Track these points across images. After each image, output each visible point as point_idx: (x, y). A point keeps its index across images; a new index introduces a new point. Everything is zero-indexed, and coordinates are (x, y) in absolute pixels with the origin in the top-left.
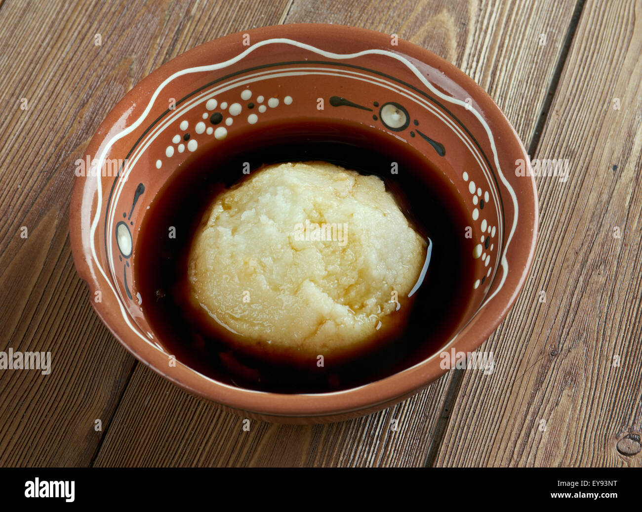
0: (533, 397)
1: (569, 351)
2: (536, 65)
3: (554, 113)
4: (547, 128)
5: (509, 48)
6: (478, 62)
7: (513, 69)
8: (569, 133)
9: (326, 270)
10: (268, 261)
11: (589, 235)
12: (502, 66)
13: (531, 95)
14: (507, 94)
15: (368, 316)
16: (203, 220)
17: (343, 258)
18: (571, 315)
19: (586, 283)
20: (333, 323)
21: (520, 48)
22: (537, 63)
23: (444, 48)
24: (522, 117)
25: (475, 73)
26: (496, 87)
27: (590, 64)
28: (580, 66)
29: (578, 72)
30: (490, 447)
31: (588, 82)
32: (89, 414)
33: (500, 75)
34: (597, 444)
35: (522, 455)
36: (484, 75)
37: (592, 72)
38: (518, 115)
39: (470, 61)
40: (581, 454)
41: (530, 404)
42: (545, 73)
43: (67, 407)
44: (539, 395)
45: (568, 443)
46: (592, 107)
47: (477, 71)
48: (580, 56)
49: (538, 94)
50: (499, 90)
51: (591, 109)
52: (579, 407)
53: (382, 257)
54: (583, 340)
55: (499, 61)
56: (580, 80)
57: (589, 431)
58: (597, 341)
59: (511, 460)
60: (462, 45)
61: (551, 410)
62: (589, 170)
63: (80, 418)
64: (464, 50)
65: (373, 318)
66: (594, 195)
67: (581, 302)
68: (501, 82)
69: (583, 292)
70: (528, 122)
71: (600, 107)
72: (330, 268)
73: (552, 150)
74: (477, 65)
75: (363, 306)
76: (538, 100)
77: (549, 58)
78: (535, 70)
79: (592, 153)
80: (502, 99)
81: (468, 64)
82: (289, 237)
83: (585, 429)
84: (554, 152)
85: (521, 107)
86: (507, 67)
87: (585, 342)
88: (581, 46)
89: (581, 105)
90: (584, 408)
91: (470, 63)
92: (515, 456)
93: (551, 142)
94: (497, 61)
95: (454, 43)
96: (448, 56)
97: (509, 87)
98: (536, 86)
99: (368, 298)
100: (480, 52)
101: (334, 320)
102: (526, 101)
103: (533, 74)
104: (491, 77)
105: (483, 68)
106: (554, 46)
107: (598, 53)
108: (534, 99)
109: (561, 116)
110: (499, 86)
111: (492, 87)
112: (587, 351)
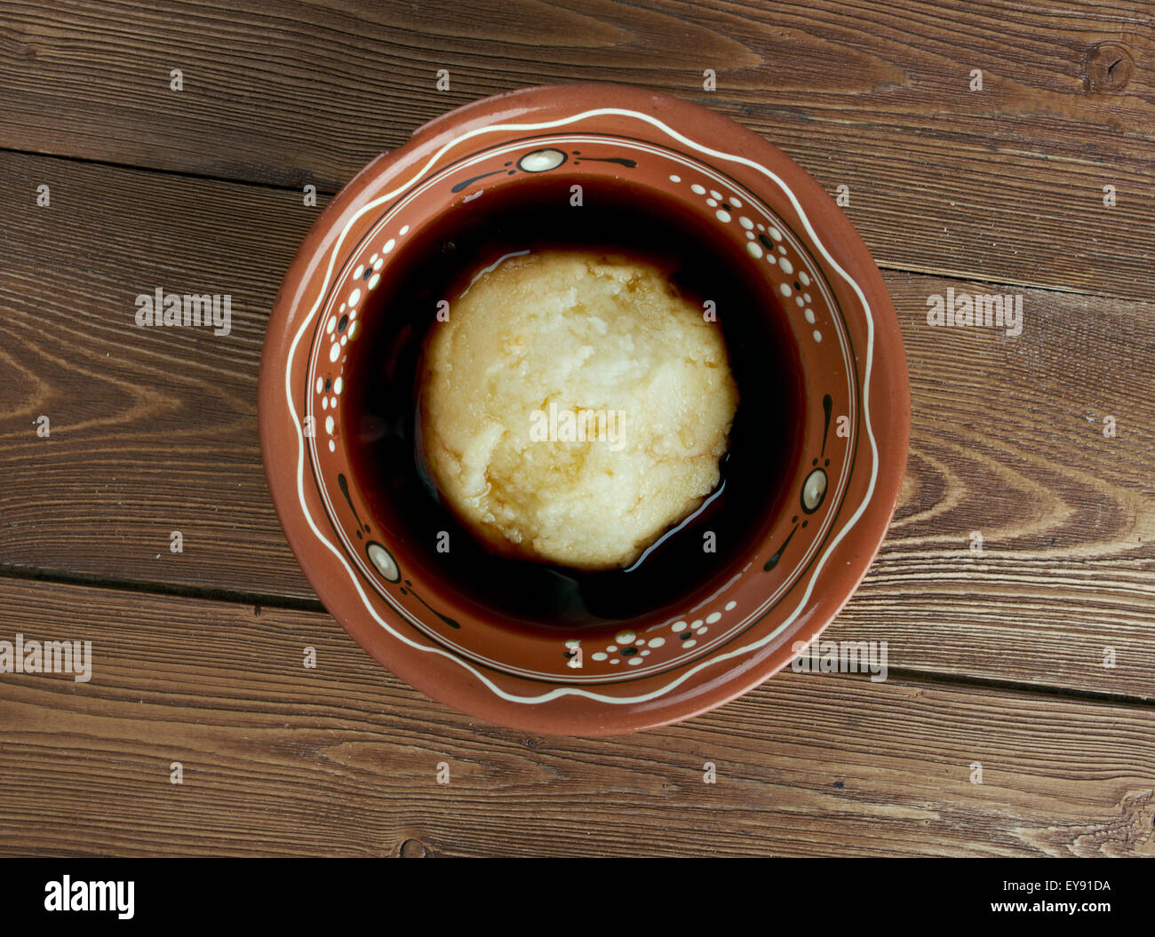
0: (464, 726)
1: (539, 763)
2: (996, 654)
3: (918, 690)
4: (892, 684)
5: (1020, 612)
6: (990, 572)
7: (983, 623)
8: (888, 714)
9: (523, 451)
10: (523, 370)
11: (722, 764)
12: (987, 607)
13: (943, 654)
14: (941, 621)
15: (490, 511)
16: (610, 258)
17: (547, 470)
18: (595, 758)
19: (648, 771)
20: (458, 472)
21: (1024, 627)
22: (1001, 654)
23: (1006, 521)
24: (903, 647)
25: (969, 571)
26: (949, 605)
27: (1012, 728)
28: (1007, 714)
29: (996, 713)
30: (380, 683)
31: (981, 730)
32: (330, 164)
33: (971, 606)
34: (409, 815)
35: (377, 724)
36: (968, 584)
37: (999, 732)
38: (905, 643)
39: (989, 561)
40: (391, 797)
41: (451, 723)
42: (986, 668)
43: (333, 133)
44: (467, 733)
45: (405, 779)
46: (937, 741)
47: (972, 574)
48: (1023, 712)
49: (945, 664)
50: (944, 609)
51: (934, 740)
52: (457, 786)
53: (567, 519)
54: (559, 777)
55: (995, 601)
56: (983, 718)
57: (426, 803)
58: (560, 796)
59: (367, 711)
60: (1015, 545)
61: (447, 752)
62: (829, 750)
63: (321, 153)
64: (1008, 549)
65: (490, 518)
66: (788, 762)
67: (615, 768)
68: (958, 609)
69: (634, 768)
70: (895, 657)
71: (939, 751)
72: (528, 456)
73: (855, 696)
74: (983, 572)
75: (501, 502)
76: (935, 666)
77: (1012, 669)
78: (988, 653)
79: (859, 751)
80: (929, 615)
81: (983, 559)
82: (560, 393)
83: (428, 797)
84: (854, 700)
85: (920, 643)
86: (986, 614)
87: (555, 782)
88: (1043, 711)
89: (939, 725)
90: (458, 793)
91: (984, 561)
92: (374, 716)
93: (868, 692)
94: (995, 599)
95: (1015, 533)
96: (992, 529)
97: (952, 621)
98: (960, 660)
99: (513, 508)
100: (1007, 573)
101: (462, 473)
102: (931, 649)
103: (979, 652)
104: (966, 595)
105: (979, 582)
106: (1034, 674)
107: (1033, 736)
108: (938, 659)
109: (916, 700)
110: (951, 609)
111: (948, 599)
112: (543, 786)
